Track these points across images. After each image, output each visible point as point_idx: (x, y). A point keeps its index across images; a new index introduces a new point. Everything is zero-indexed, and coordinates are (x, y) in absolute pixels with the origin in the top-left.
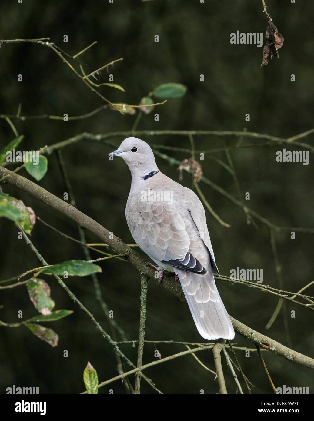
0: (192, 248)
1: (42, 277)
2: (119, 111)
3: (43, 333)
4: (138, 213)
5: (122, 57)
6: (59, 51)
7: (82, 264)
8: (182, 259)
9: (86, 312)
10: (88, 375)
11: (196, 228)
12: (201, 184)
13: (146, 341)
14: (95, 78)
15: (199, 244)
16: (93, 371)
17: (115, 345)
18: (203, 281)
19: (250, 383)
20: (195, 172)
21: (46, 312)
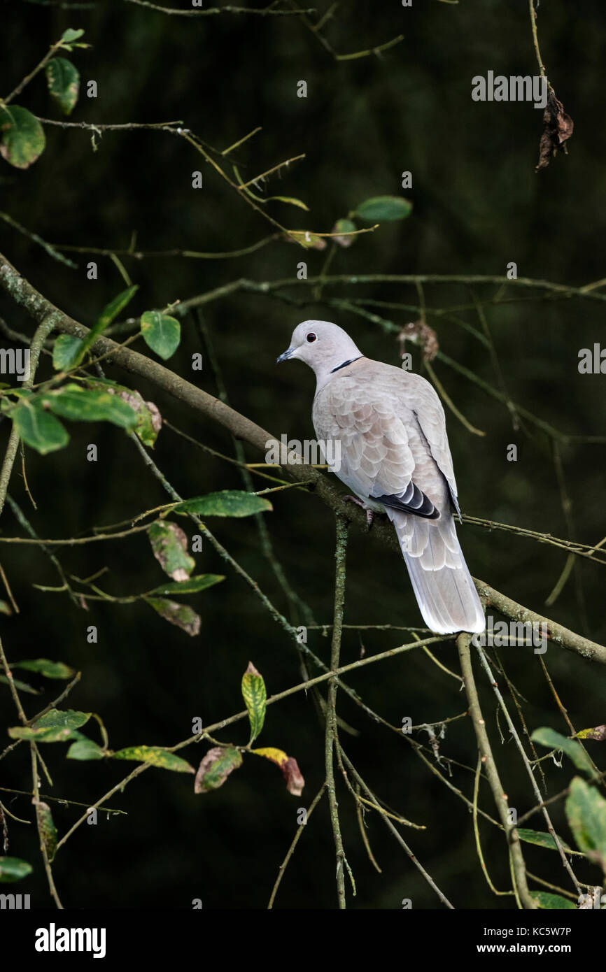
0: (417, 476)
1: (172, 518)
2: (300, 242)
3: (175, 614)
4: (332, 418)
5: (305, 152)
6: (199, 143)
7: (239, 497)
8: (401, 493)
9: (244, 579)
10: (250, 684)
11: (424, 443)
12: (436, 363)
13: (345, 626)
14: (259, 187)
15: (429, 469)
16: (257, 677)
17: (293, 633)
18: (435, 531)
19: (519, 695)
20: (426, 345)
21: (180, 576)
